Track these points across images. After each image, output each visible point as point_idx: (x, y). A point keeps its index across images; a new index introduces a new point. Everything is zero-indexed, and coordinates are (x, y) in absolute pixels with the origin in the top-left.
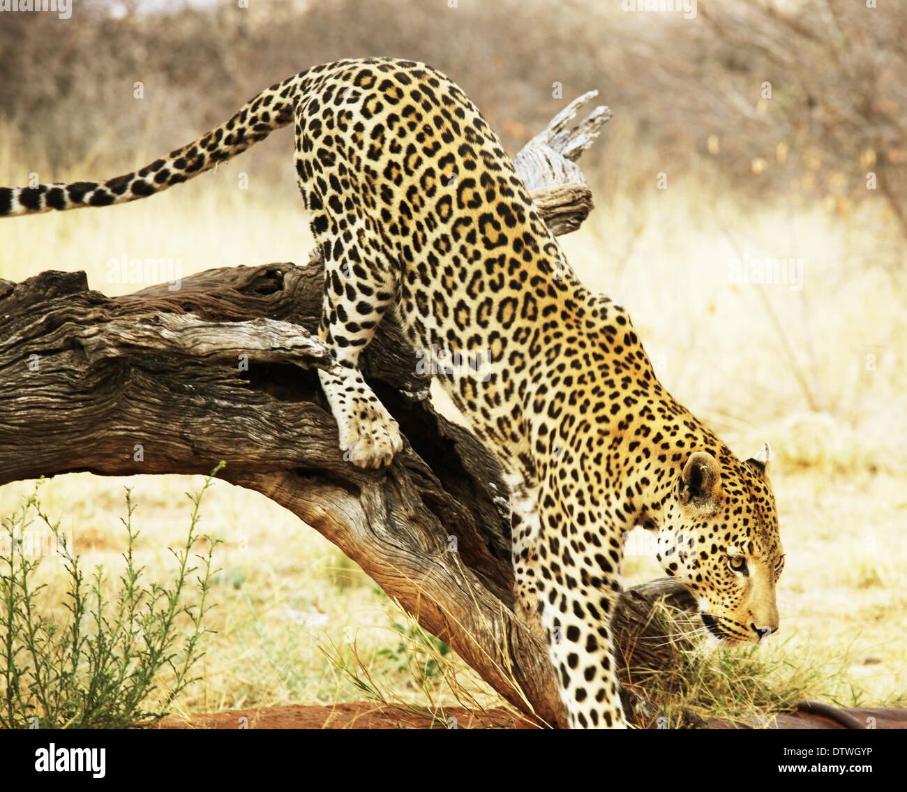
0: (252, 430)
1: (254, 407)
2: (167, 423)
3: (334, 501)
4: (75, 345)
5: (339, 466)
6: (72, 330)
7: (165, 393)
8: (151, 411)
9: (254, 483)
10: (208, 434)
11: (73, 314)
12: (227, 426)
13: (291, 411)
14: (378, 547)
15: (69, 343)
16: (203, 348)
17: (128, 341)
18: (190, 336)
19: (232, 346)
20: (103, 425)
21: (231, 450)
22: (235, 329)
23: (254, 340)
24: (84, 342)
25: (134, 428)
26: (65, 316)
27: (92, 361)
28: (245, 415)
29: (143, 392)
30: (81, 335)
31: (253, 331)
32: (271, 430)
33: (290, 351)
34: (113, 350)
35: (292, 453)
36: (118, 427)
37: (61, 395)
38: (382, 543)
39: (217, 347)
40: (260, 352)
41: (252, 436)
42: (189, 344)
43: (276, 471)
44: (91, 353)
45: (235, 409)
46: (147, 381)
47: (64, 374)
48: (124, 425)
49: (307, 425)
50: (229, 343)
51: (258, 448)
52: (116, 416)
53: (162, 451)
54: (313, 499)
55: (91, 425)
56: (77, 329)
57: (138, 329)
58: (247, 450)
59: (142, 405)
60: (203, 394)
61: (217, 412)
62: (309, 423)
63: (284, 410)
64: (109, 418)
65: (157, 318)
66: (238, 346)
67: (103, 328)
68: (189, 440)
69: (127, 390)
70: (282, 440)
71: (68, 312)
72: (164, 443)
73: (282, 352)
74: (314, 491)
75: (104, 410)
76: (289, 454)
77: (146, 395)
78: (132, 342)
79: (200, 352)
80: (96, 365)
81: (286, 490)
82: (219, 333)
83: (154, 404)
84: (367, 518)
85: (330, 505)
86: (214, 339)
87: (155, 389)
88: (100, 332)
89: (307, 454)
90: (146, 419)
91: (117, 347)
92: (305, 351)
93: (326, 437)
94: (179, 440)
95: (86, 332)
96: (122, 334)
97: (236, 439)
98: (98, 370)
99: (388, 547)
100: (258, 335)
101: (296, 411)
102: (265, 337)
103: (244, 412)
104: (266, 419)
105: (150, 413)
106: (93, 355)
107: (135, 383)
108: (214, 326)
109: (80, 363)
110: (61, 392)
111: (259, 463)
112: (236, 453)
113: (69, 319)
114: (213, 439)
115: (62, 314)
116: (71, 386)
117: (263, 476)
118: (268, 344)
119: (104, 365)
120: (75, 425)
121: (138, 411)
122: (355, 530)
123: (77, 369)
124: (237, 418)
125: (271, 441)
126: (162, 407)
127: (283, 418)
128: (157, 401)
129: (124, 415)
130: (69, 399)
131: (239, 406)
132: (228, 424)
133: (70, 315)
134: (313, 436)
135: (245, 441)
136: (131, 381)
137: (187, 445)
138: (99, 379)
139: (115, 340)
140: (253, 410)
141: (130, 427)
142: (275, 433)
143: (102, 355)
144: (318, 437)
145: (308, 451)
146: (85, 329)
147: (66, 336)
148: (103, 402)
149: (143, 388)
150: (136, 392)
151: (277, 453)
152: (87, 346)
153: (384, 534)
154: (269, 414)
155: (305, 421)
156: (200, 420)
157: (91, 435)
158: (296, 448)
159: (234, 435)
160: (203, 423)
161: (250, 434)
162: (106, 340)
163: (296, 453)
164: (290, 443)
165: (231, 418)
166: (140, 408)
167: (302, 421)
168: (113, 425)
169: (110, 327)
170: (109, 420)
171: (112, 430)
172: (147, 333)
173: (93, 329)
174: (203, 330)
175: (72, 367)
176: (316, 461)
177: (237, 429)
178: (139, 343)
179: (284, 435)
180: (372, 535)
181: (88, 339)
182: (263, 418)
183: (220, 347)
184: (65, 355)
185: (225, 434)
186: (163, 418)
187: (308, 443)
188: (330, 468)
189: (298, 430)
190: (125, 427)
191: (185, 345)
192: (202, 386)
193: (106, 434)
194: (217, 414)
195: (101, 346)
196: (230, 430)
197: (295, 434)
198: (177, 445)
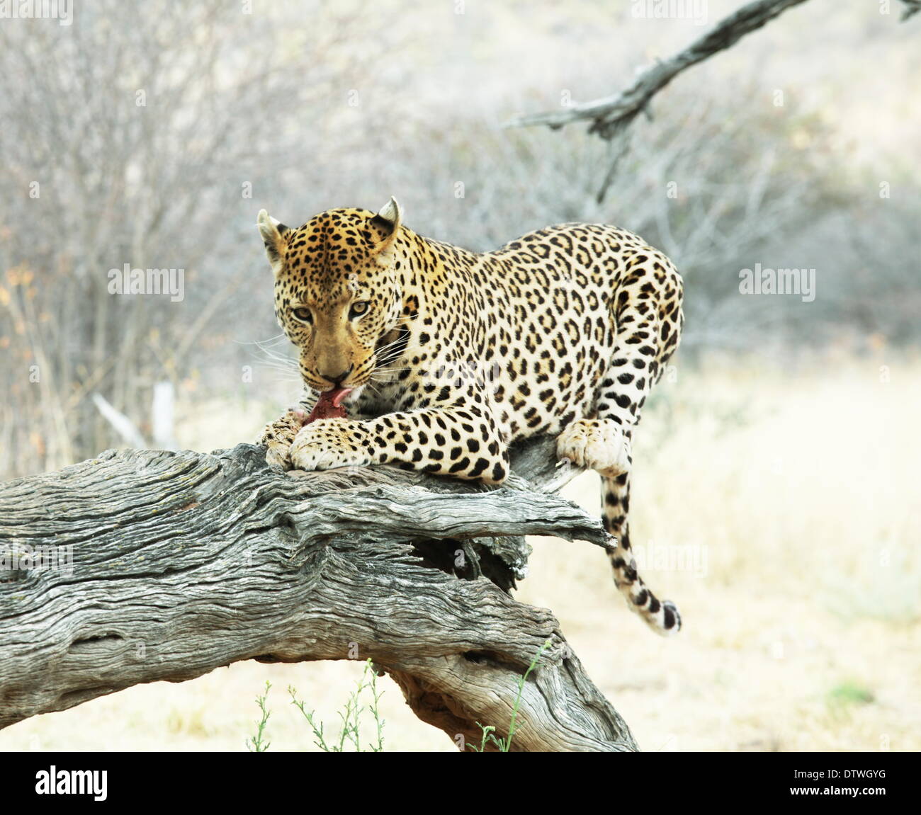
0: (435, 611)
1: (435, 585)
2: (355, 605)
3: (509, 686)
4: (285, 522)
5: (516, 648)
6: (282, 506)
7: (355, 571)
8: (343, 592)
9: (423, 668)
10: (392, 616)
11: (281, 488)
12: (410, 607)
13: (474, 590)
14: (561, 735)
15: (277, 520)
16: (443, 522)
17: (348, 516)
18: (426, 509)
19: (476, 519)
20: (301, 608)
21: (411, 632)
22: (478, 501)
23: (502, 512)
24: (295, 518)
25: (327, 610)
26: (275, 491)
27: (304, 539)
28: (428, 595)
29: (337, 572)
30: (293, 511)
31: (500, 502)
32: (454, 610)
33: (553, 522)
34: (328, 526)
35: (473, 634)
36: (313, 609)
37: (274, 575)
38: (566, 731)
39: (459, 520)
40: (508, 524)
41: (434, 616)
42: (426, 517)
43: (449, 654)
44: (302, 530)
45: (417, 588)
46: (340, 559)
47: (276, 552)
48: (319, 607)
49: (489, 604)
50: (473, 516)
51: (439, 629)
52: (313, 597)
53: (346, 634)
54: (485, 684)
55: (294, 607)
56: (288, 505)
57: (361, 503)
58: (427, 632)
59: (335, 585)
60: (384, 572)
61: (401, 591)
62: (491, 603)
63: (468, 589)
64: (307, 599)
65: (380, 491)
66: (484, 519)
67: (316, 503)
68: (373, 623)
69: (324, 570)
70: (465, 620)
71: (276, 486)
72: (349, 626)
73: (543, 524)
74: (486, 675)
75: (306, 591)
76: (470, 636)
77: (338, 575)
78: (354, 517)
79: (439, 527)
80: (307, 543)
81: (458, 675)
82: (461, 505)
83: (346, 584)
84: (548, 704)
85: (505, 691)
86: (456, 512)
87: (347, 568)
88: (313, 507)
89: (487, 635)
90: (338, 600)
91: (333, 523)
92: (578, 522)
93: (506, 616)
94: (364, 622)
95: (298, 508)
96: (341, 509)
97: (417, 620)
98: (308, 547)
99: (573, 735)
100: (506, 506)
101: (478, 590)
102: (515, 509)
103: (427, 591)
104: (450, 598)
105: (342, 594)
106: (305, 532)
107: (330, 562)
108: (453, 498)
109: (290, 541)
110: (273, 572)
111: (438, 646)
112: (415, 636)
113: (278, 495)
114: (395, 620)
115: (271, 489)
116: (283, 566)
117: (434, 660)
118: (520, 516)
119: (314, 542)
120: (282, 607)
121: (331, 591)
122: (535, 716)
123: (287, 548)
124: (420, 598)
125: (454, 622)
126: (354, 587)
127: (466, 597)
128: (349, 580)
129: (319, 596)
130: (280, 579)
131: (421, 585)
132: (412, 604)
133: (278, 490)
134: (494, 616)
135: (426, 623)
136: (327, 559)
137: (370, 627)
138: (307, 558)
139: (334, 516)
140: (435, 589)
141: (323, 610)
142: (458, 613)
143: (315, 532)
144: (499, 617)
145: (489, 632)
146: (296, 504)
147: (277, 512)
148: (307, 582)
149: (337, 567)
150: (331, 572)
151: (458, 635)
152: (298, 522)
153: (568, 721)
154: (453, 593)
155: (486, 600)
156: (386, 600)
157: (291, 619)
158: (477, 629)
159: (416, 616)
160: (388, 604)
161: (432, 615)
162: (321, 516)
163: (477, 634)
164: (471, 623)
165: (414, 598)
166: (334, 589)
167: (484, 600)
168: (309, 607)
169: (323, 502)
170: (306, 602)
171: (308, 612)
172: (372, 507)
173: (305, 504)
174: (442, 502)
175: (282, 545)
176: (496, 643)
177: (419, 609)
178: (361, 518)
179: (467, 615)
180: (554, 722)
181: (300, 515)
182: (446, 598)
183: (463, 520)
184: (274, 532)
185: (408, 615)
186: (354, 599)
187: (489, 624)
188: (507, 650)
189: (480, 610)
190: (319, 609)
191: (420, 519)
192: (380, 564)
193: (303, 617)
194: (401, 594)
195: (315, 523)
196: (413, 611)
197: (478, 614)
198: (362, 627)
